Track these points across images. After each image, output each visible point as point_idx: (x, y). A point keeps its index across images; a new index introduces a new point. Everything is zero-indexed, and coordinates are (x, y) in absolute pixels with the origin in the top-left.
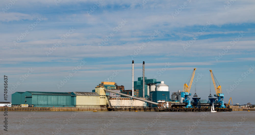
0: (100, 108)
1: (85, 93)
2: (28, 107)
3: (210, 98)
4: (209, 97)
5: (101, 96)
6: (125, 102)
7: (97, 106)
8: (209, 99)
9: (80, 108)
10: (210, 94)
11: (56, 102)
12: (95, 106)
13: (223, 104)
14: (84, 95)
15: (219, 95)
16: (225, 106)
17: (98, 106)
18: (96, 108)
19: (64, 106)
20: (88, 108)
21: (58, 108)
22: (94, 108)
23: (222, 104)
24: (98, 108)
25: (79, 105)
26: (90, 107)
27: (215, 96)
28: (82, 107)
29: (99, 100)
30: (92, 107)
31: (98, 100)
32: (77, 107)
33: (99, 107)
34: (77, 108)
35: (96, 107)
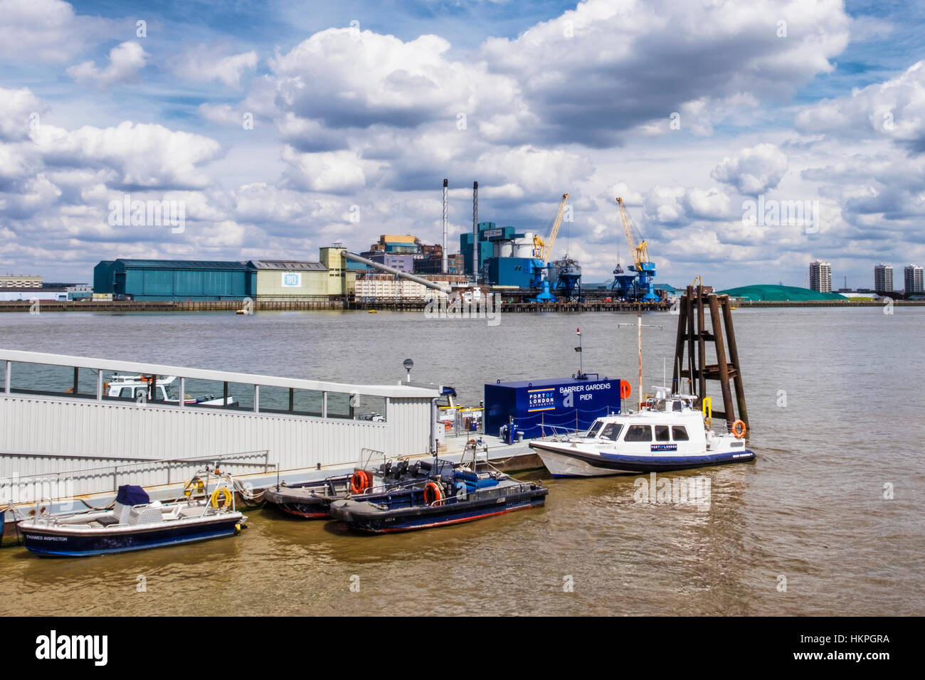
0: (327, 303)
1: (285, 264)
2: (111, 300)
3: (620, 275)
4: (614, 273)
5: (332, 270)
6: (384, 287)
7: (320, 296)
8: (616, 277)
9: (267, 304)
10: (618, 265)
11: (200, 288)
12: (315, 297)
13: (652, 291)
14: (280, 268)
15: (642, 267)
16: (657, 297)
17: (325, 297)
18: (315, 304)
19: (220, 297)
20: (292, 303)
21: (201, 304)
22: (311, 303)
23: (649, 292)
24: (323, 303)
25: (266, 296)
26: (300, 300)
27: (631, 268)
28: (276, 300)
29: (327, 282)
30: (306, 300)
31: (322, 282)
32: (259, 300)
33: (328, 300)
34: (259, 304)
35: (317, 300)
